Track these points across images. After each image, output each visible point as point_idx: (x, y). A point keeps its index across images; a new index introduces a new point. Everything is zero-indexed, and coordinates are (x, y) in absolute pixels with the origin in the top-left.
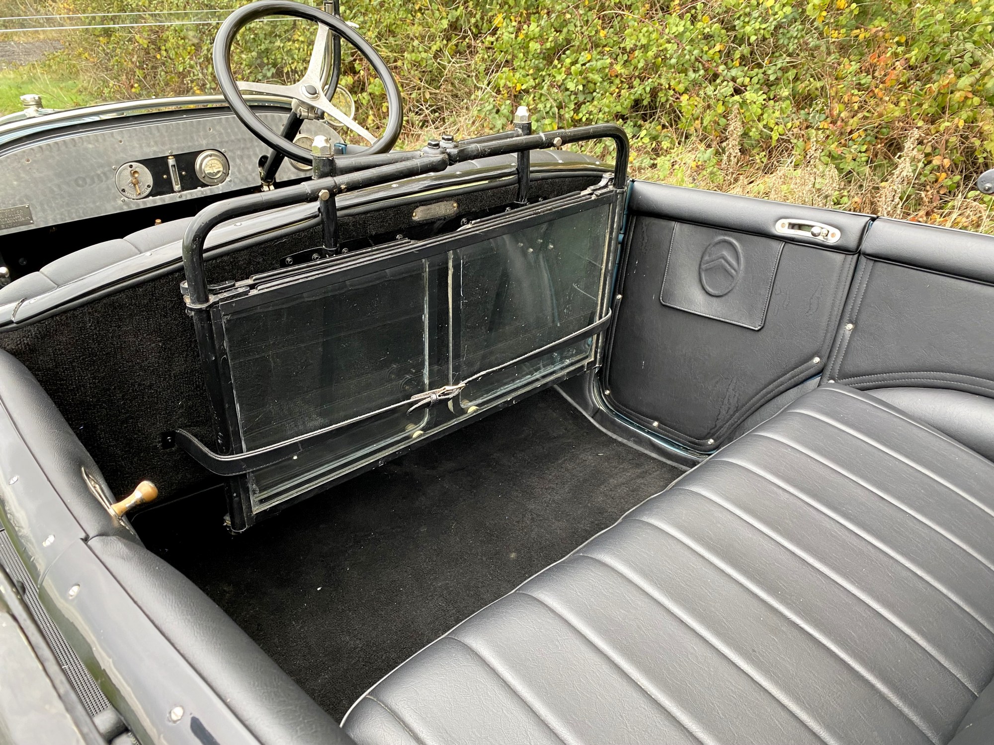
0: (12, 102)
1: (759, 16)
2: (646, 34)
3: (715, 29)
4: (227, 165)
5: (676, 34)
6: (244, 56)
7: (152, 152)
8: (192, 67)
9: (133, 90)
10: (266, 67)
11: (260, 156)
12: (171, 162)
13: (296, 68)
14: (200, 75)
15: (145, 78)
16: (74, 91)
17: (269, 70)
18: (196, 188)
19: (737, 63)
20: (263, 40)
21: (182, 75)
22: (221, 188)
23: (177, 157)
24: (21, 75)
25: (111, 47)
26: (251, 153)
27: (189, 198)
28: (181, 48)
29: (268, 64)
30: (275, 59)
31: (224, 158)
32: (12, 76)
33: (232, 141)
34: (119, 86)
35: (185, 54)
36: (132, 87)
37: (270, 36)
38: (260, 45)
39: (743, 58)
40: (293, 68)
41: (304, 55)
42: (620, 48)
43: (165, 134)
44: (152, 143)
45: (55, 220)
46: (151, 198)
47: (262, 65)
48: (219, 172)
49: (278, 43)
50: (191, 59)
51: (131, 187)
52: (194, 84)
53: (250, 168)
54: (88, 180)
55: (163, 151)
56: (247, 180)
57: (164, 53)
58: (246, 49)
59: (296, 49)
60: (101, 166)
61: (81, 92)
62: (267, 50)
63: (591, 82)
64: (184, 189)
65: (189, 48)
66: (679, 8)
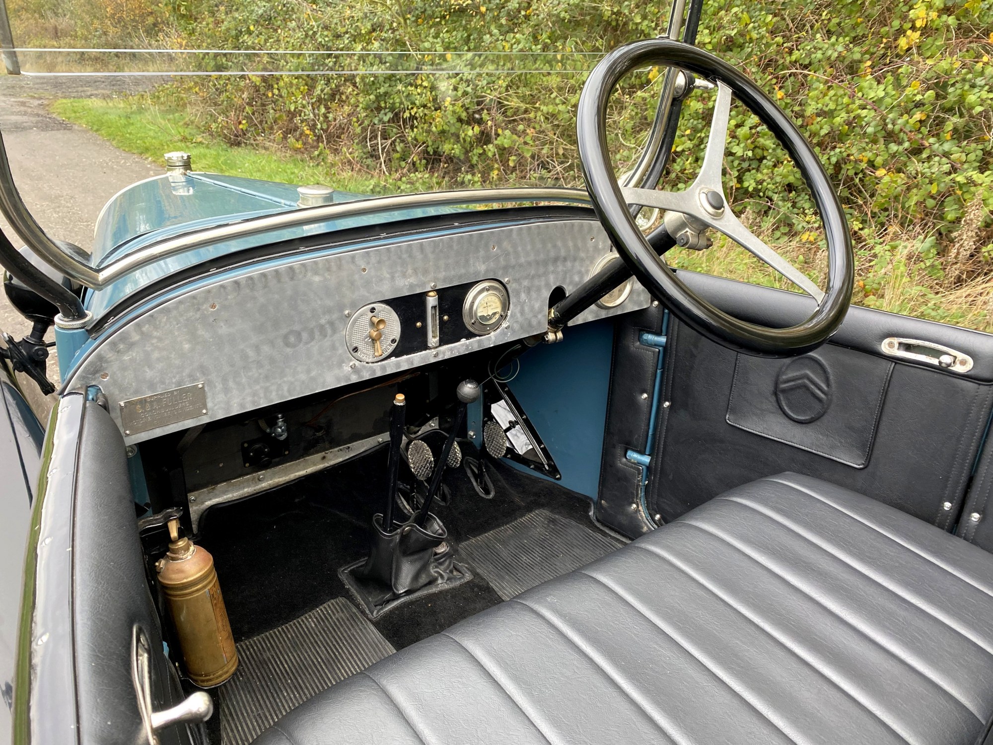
0: (120, 131)
1: (986, 85)
2: (834, 98)
3: (929, 96)
4: (506, 305)
5: (874, 99)
6: (361, 100)
7: (405, 286)
8: (304, 107)
9: (241, 126)
10: (383, 112)
11: (554, 287)
12: (432, 301)
13: (416, 113)
14: (311, 115)
15: (253, 114)
16: (181, 124)
17: (386, 114)
18: (458, 340)
19: (948, 136)
20: (382, 83)
21: (292, 115)
22: (493, 338)
23: (441, 293)
24: (130, 105)
25: (222, 82)
26: (543, 283)
27: (448, 356)
28: (294, 87)
29: (386, 108)
30: (394, 103)
31: (504, 291)
32: (122, 105)
33: (521, 266)
34: (227, 122)
35: (297, 93)
36: (240, 123)
37: (390, 79)
38: (379, 88)
39: (955, 130)
40: (413, 114)
41: (426, 100)
42: (792, 111)
43: (431, 256)
44: (410, 271)
45: (242, 405)
46: (393, 358)
47: (379, 109)
48: (495, 314)
49: (400, 87)
50: (303, 98)
51: (367, 343)
52: (304, 124)
53: (537, 306)
54: (305, 336)
55: (424, 284)
56: (530, 325)
57: (276, 92)
58: (363, 91)
59: (419, 94)
60: (329, 311)
61: (188, 125)
62: (386, 94)
63: (759, 147)
64: (442, 342)
65: (302, 88)
66: (870, 70)
